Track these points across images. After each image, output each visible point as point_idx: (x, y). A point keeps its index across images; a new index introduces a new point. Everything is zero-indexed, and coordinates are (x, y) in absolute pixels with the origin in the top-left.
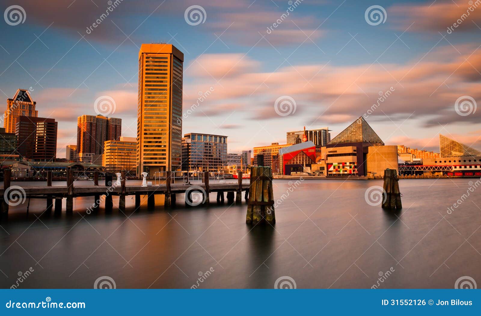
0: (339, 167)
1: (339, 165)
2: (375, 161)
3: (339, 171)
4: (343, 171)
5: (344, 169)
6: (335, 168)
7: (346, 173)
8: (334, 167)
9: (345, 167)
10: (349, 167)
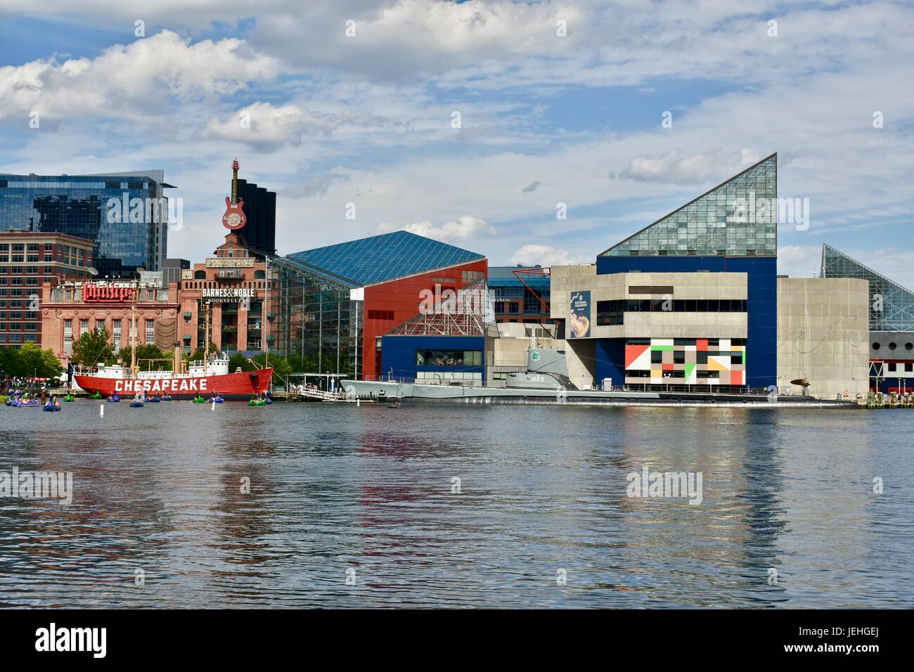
0: (680, 358)
1: (679, 348)
2: (802, 336)
3: (681, 374)
4: (701, 374)
5: (703, 367)
6: (660, 361)
7: (711, 381)
8: (657, 357)
9: (710, 358)
10: (729, 358)
